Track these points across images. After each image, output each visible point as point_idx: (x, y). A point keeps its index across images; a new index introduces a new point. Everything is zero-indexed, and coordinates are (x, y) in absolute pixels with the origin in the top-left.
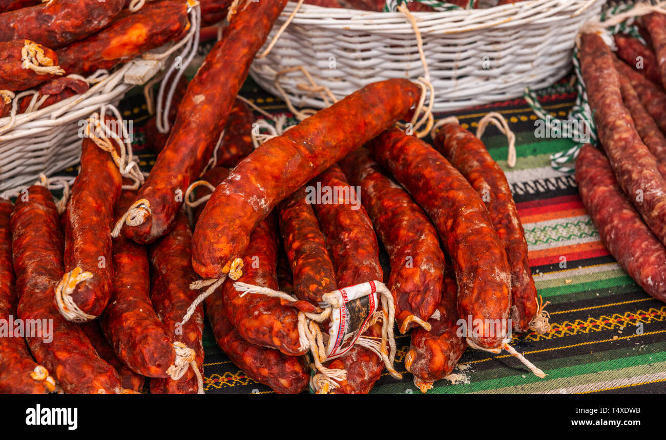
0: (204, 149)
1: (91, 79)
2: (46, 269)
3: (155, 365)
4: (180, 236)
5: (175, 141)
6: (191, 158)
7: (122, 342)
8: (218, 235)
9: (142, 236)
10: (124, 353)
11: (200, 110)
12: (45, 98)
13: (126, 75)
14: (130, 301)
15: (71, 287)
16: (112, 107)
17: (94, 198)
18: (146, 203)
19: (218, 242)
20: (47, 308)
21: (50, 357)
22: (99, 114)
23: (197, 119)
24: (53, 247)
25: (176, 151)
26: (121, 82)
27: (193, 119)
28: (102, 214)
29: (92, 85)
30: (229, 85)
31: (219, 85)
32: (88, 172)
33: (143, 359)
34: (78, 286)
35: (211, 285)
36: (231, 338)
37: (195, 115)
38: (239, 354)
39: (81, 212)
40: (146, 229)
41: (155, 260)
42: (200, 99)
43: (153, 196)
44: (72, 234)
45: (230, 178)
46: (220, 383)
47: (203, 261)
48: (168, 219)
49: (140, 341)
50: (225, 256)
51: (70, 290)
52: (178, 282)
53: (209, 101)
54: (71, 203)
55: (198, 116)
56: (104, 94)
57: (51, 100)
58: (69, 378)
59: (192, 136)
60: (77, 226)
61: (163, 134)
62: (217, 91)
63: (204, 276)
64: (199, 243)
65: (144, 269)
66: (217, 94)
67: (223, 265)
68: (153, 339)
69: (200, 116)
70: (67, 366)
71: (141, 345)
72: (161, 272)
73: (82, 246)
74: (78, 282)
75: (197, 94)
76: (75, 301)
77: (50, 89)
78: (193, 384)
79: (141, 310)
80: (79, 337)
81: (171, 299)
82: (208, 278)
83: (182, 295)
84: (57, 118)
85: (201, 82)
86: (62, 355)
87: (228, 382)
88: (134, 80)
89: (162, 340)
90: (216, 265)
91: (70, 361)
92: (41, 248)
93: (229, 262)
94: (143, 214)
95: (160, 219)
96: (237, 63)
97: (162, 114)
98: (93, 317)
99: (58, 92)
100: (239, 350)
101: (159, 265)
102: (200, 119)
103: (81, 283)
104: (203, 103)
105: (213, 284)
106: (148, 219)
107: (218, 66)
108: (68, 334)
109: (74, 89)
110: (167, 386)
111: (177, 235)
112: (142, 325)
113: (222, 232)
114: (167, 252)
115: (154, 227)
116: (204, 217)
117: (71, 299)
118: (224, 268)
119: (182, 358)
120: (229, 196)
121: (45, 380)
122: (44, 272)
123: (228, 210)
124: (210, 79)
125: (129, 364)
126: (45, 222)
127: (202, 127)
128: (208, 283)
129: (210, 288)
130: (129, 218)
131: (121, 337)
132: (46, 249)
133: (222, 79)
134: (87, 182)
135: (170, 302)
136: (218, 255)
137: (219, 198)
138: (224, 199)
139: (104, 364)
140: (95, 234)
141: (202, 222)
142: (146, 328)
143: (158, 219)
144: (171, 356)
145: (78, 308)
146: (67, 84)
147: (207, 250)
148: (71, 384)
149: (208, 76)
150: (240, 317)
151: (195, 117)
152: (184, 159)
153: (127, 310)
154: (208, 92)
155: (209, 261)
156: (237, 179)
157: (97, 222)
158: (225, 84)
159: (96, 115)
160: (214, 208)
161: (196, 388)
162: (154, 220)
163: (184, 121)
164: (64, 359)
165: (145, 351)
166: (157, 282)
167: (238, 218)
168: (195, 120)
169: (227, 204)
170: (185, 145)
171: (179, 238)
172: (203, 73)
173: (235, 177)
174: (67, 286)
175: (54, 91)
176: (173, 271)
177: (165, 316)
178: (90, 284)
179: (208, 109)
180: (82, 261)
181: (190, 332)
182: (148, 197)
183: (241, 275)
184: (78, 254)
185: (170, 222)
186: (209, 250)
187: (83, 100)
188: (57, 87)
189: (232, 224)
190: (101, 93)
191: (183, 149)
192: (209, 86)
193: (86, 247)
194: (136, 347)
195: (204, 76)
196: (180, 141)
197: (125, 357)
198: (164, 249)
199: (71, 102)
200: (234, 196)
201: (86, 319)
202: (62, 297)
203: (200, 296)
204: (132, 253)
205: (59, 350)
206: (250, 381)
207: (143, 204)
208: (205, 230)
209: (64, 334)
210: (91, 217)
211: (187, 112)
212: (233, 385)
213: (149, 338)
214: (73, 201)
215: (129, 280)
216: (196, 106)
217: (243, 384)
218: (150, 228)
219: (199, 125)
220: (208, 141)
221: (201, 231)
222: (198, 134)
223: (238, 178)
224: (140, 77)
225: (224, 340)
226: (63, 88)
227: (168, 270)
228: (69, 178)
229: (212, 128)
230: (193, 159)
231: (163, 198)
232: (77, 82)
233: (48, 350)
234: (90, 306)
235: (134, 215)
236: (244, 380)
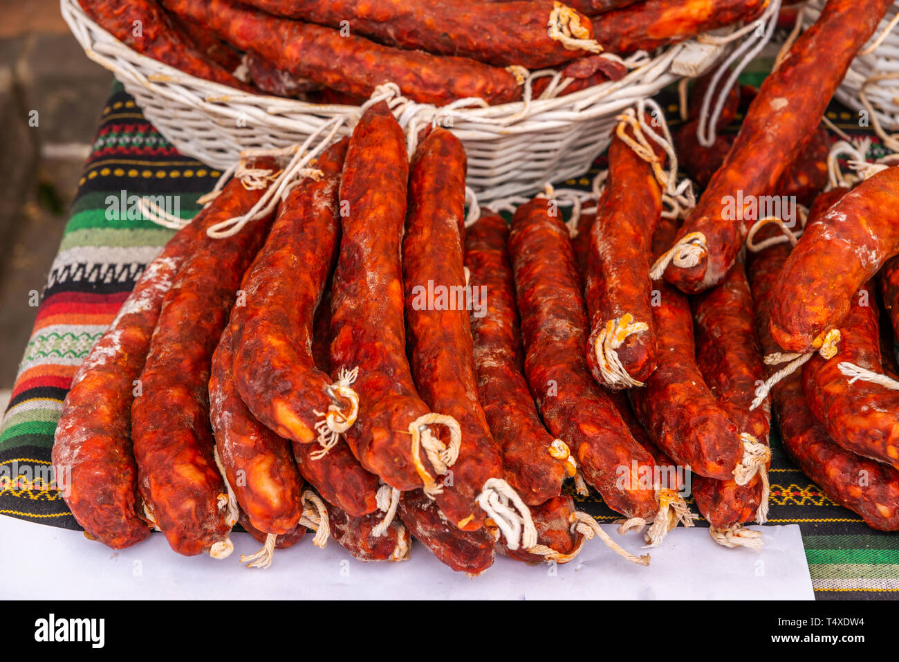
0: (780, 173)
1: (629, 63)
2: (566, 312)
3: (716, 461)
4: (737, 288)
5: (741, 157)
6: (762, 184)
7: (667, 423)
8: (813, 295)
9: (691, 282)
10: (669, 438)
11: (780, 119)
12: (568, 81)
13: (676, 60)
14: (676, 368)
15: (619, 340)
16: (652, 103)
17: (631, 224)
18: (701, 237)
19: (812, 304)
20: (568, 363)
21: (572, 430)
22: (636, 110)
23: (775, 130)
24: (572, 283)
25: (743, 172)
26: (667, 70)
27: (769, 130)
28: (641, 245)
29: (630, 71)
30: (823, 89)
31: (809, 88)
32: (623, 188)
33: (700, 451)
34: (627, 340)
35: (790, 362)
36: (809, 438)
37: (773, 125)
38: (819, 462)
39: (613, 240)
40: (698, 274)
41: (701, 318)
42: (780, 103)
43: (711, 230)
44: (601, 268)
45: (830, 217)
46: (784, 498)
47: (789, 327)
48: (727, 264)
49: (696, 425)
50: (821, 324)
51: (617, 343)
52: (739, 352)
53: (793, 107)
54: (599, 227)
55: (776, 127)
56: (643, 83)
57: (575, 85)
58: (596, 461)
59: (766, 153)
60: (609, 258)
61: (705, 148)
62: (806, 95)
63: (787, 348)
64: (785, 302)
65: (690, 328)
66: (806, 100)
67: (815, 337)
68: (715, 425)
69: (779, 127)
70: (595, 445)
71: (697, 432)
72: (712, 335)
73: (619, 286)
74: (628, 334)
75: (777, 96)
76: (620, 358)
77: (578, 70)
78: (756, 494)
79: (694, 383)
80: (610, 408)
81: (729, 375)
82: (792, 350)
83: (745, 370)
84: (582, 110)
85: (783, 80)
86: (589, 430)
87: (794, 497)
88: (685, 69)
89: (727, 428)
90: (806, 335)
91: (599, 439)
92: (558, 282)
93: (823, 333)
94: (698, 253)
95: (718, 263)
96: (836, 60)
97: (708, 120)
98: (641, 384)
99: (587, 76)
100: (821, 457)
101: (709, 325)
102: (780, 131)
103: (631, 335)
104: (784, 110)
105: (794, 360)
106: (703, 260)
107: (810, 61)
108: (596, 402)
109: (607, 73)
110: (721, 492)
111: (733, 287)
112: (700, 404)
113: (818, 290)
114: (719, 309)
115: (709, 271)
116: (792, 267)
117: (616, 355)
118: (816, 340)
119: (752, 456)
120: (829, 242)
121: (565, 460)
122: (563, 314)
123: (827, 260)
124: (796, 77)
125: (674, 454)
126: (561, 247)
127: (781, 142)
128: (788, 358)
129: (789, 365)
130: (679, 256)
131: (667, 415)
132: (564, 285)
133: (814, 79)
134: (622, 200)
135: (729, 378)
136: (812, 321)
137: (815, 243)
138: (822, 245)
139: (641, 449)
140: (635, 273)
141: (790, 274)
142: (705, 409)
143: (715, 262)
144: (739, 451)
145: (623, 370)
146: (600, 66)
147: (795, 313)
148: (599, 470)
149: (794, 73)
150: (837, 411)
151: (772, 128)
152: (753, 183)
153: (674, 379)
154: (792, 96)
155: (797, 328)
156: (841, 219)
157: (636, 255)
158: (817, 86)
159: (631, 112)
160: (807, 256)
161: (758, 501)
162: (710, 263)
163: (755, 132)
164: (592, 435)
165: (703, 440)
166: (706, 348)
167: (841, 273)
168: (772, 132)
169: (826, 253)
170: (756, 165)
171: (735, 291)
172: (788, 68)
173: (837, 216)
174: (612, 338)
175: (582, 74)
176: (731, 335)
177: (722, 396)
178: (641, 338)
179: (791, 118)
180: (620, 306)
181: (755, 423)
182: (702, 229)
183: (836, 352)
184: (613, 296)
185: (729, 268)
186: (799, 313)
187: (617, 89)
188: (587, 68)
189: (832, 281)
190: (638, 82)
191: (753, 170)
192: (794, 87)
193: (625, 287)
194: (690, 432)
195: (789, 72)
196: (749, 160)
197: (670, 444)
198: (716, 304)
199: (602, 91)
200: (837, 243)
201: (631, 386)
202: (604, 350)
203: (777, 374)
204: (673, 304)
205: (585, 422)
206: (826, 501)
207: (697, 239)
208: (794, 285)
209: (592, 401)
210: (629, 248)
211: (761, 121)
212: (802, 503)
213: (709, 422)
214: (602, 224)
215: (672, 340)
216: (775, 112)
217: (816, 503)
218: (704, 273)
219: (776, 140)
220: (786, 164)
221: (788, 286)
222: (774, 152)
223: (843, 218)
224: (694, 66)
225: (798, 439)
226: (594, 70)
227: (723, 334)
228: (580, 193)
229: (793, 145)
230: (764, 185)
231: (723, 234)
232: (614, 64)
233: (569, 420)
234: (639, 369)
235: (686, 252)
236: (818, 499)
